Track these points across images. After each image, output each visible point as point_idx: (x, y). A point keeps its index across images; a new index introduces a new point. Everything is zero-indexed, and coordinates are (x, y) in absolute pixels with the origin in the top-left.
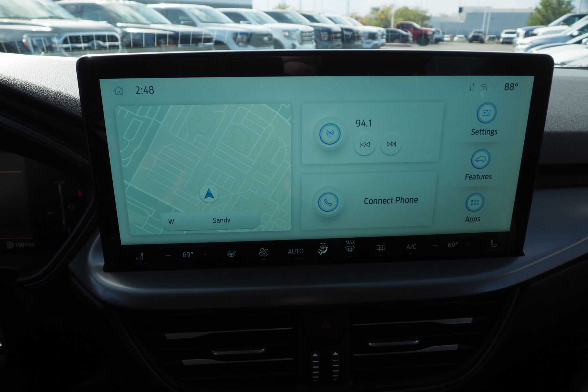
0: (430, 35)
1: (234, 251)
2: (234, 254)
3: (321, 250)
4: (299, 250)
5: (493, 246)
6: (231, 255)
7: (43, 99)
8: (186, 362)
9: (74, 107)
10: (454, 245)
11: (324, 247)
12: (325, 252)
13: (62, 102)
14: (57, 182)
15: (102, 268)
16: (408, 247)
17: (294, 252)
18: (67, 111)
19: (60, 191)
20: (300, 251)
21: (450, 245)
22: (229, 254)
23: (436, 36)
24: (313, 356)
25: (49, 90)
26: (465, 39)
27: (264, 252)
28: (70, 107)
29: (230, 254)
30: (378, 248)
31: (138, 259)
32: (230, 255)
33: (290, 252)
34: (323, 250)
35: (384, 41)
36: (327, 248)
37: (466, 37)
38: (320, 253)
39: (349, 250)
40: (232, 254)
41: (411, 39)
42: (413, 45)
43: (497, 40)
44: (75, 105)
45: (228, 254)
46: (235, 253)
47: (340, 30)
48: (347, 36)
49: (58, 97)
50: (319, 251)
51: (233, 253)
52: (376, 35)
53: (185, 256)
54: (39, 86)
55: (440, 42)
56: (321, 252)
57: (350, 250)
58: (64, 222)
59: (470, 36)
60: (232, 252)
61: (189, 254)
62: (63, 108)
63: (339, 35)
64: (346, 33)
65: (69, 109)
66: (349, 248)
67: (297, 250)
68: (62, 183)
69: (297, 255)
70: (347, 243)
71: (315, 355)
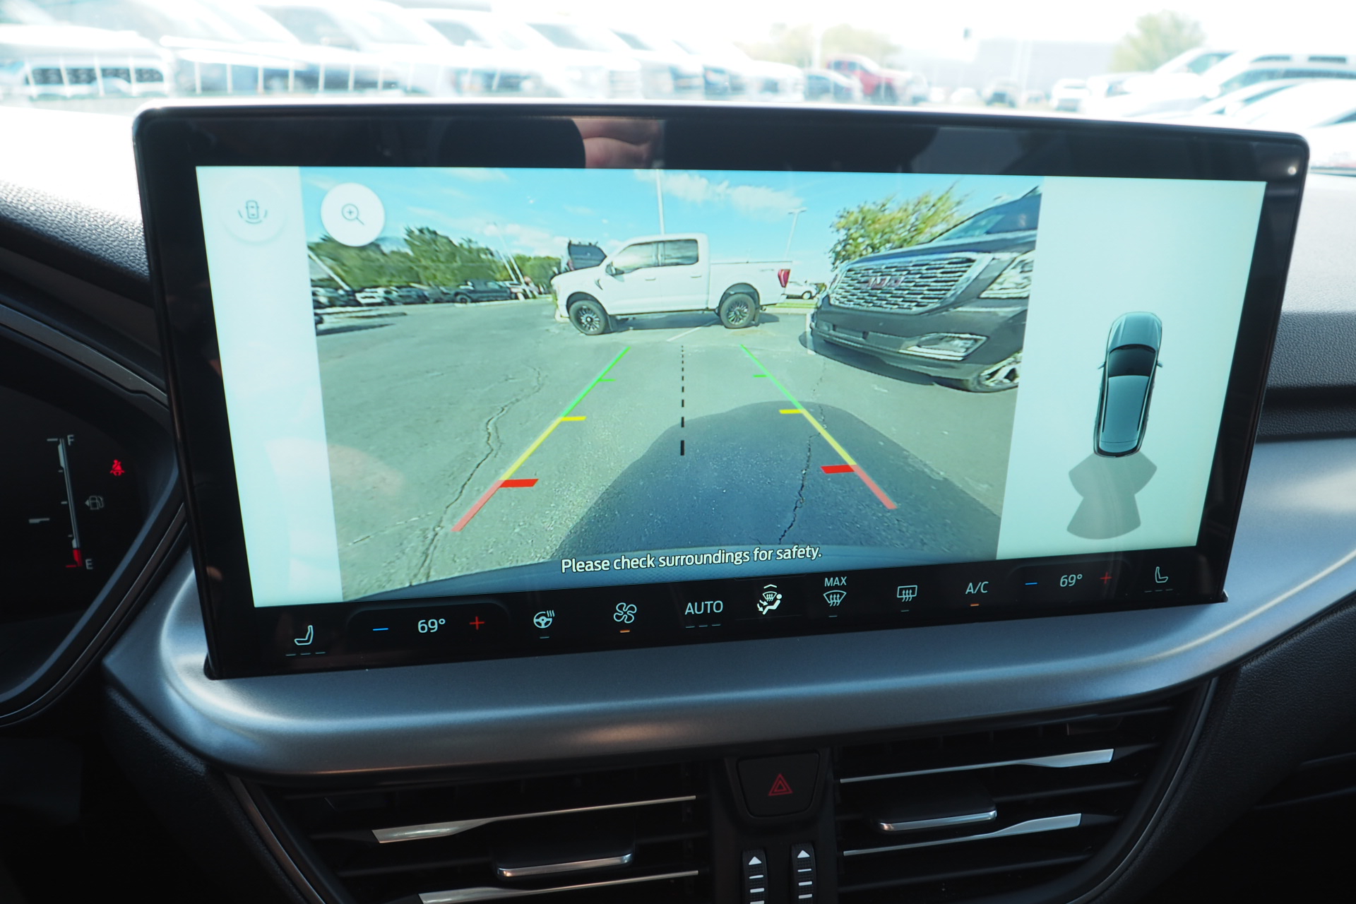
0: (900, 88)
1: (551, 613)
2: (551, 620)
3: (765, 603)
4: (712, 605)
5: (1159, 580)
6: (543, 623)
7: (28, 220)
9: (114, 241)
10: (1074, 581)
11: (774, 594)
12: (774, 607)
13: (80, 230)
14: (56, 440)
15: (203, 667)
16: (970, 589)
17: (699, 610)
18: (95, 252)
19: (63, 463)
20: (715, 606)
21: (1064, 581)
22: (538, 620)
24: (751, 863)
25: (43, 196)
26: (976, 97)
27: (625, 613)
28: (104, 241)
29: (540, 620)
30: (901, 594)
31: (299, 642)
32: (541, 622)
33: (690, 609)
34: (770, 602)
36: (779, 596)
37: (979, 93)
38: (764, 609)
39: (832, 601)
40: (546, 620)
41: (859, 95)
44: (117, 238)
45: (535, 620)
46: (552, 617)
49: (70, 214)
50: (761, 605)
51: (547, 617)
53: (423, 628)
54: (14, 186)
56: (764, 607)
57: (835, 601)
58: (75, 544)
60: (546, 615)
61: (434, 625)
62: (85, 244)
65: (101, 249)
66: (831, 596)
67: (706, 606)
68: (69, 440)
69: (708, 617)
70: (828, 582)
71: (755, 861)
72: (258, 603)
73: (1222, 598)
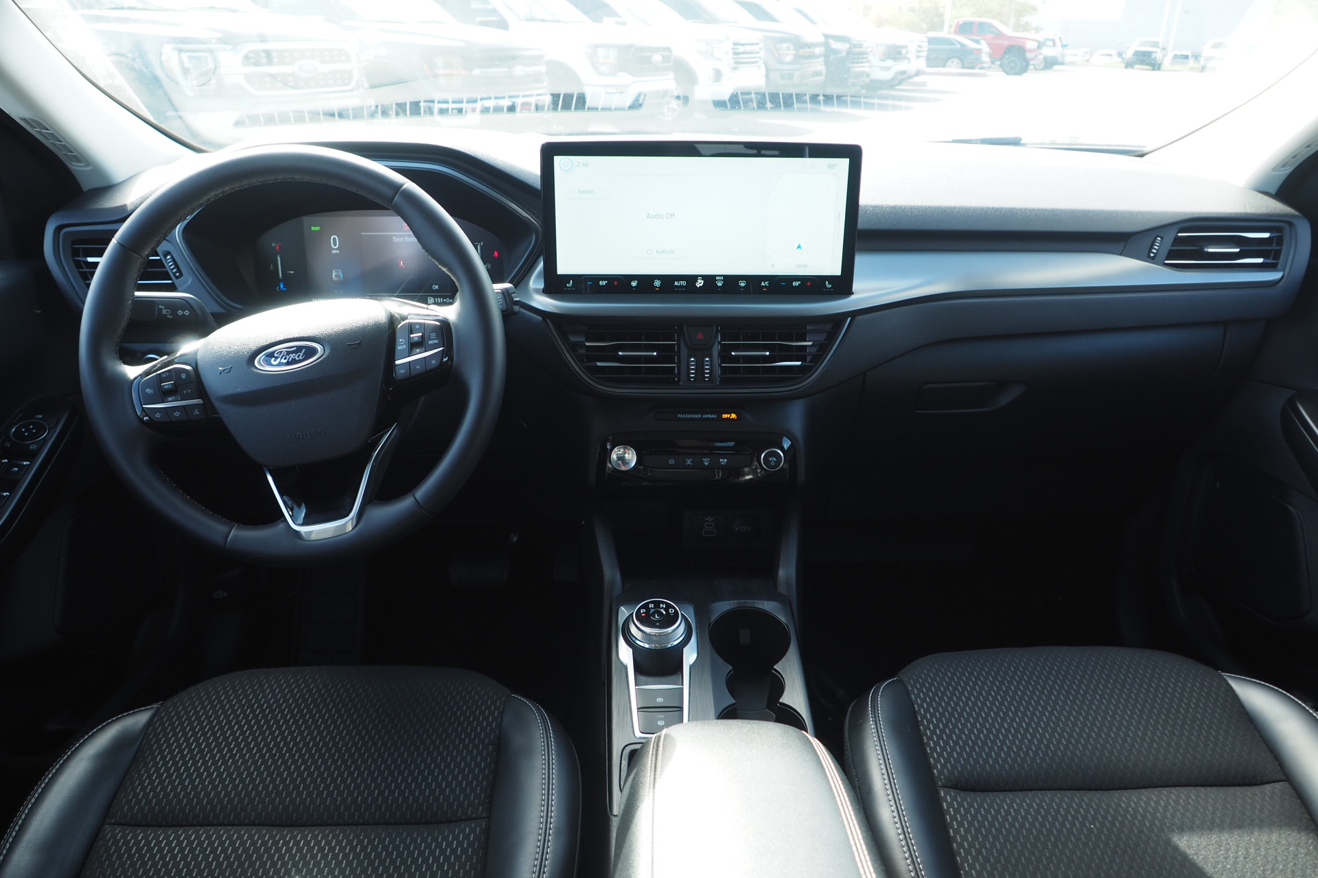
0: (1031, 51)
1: (636, 282)
3: (698, 284)
5: (828, 286)
6: (634, 285)
8: (599, 364)
12: (701, 285)
15: (542, 290)
16: (763, 284)
17: (679, 284)
20: (683, 283)
21: (794, 284)
22: (632, 283)
23: (1048, 52)
26: (1116, 59)
27: (657, 283)
30: (741, 284)
31: (568, 285)
33: (676, 284)
34: (700, 283)
35: (921, 64)
36: (702, 282)
37: (1119, 54)
39: (719, 285)
41: (985, 58)
42: (988, 73)
43: (1191, 62)
47: (822, 39)
48: (836, 52)
52: (904, 51)
53: (601, 283)
55: (1056, 67)
59: (1129, 54)
61: (604, 283)
63: (818, 50)
64: (835, 45)
66: (719, 283)
67: (681, 283)
68: (481, 244)
69: (681, 286)
70: (717, 278)
71: (692, 359)
72: (558, 273)
73: (853, 293)
